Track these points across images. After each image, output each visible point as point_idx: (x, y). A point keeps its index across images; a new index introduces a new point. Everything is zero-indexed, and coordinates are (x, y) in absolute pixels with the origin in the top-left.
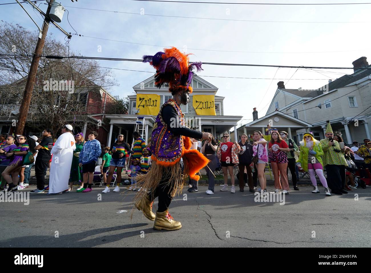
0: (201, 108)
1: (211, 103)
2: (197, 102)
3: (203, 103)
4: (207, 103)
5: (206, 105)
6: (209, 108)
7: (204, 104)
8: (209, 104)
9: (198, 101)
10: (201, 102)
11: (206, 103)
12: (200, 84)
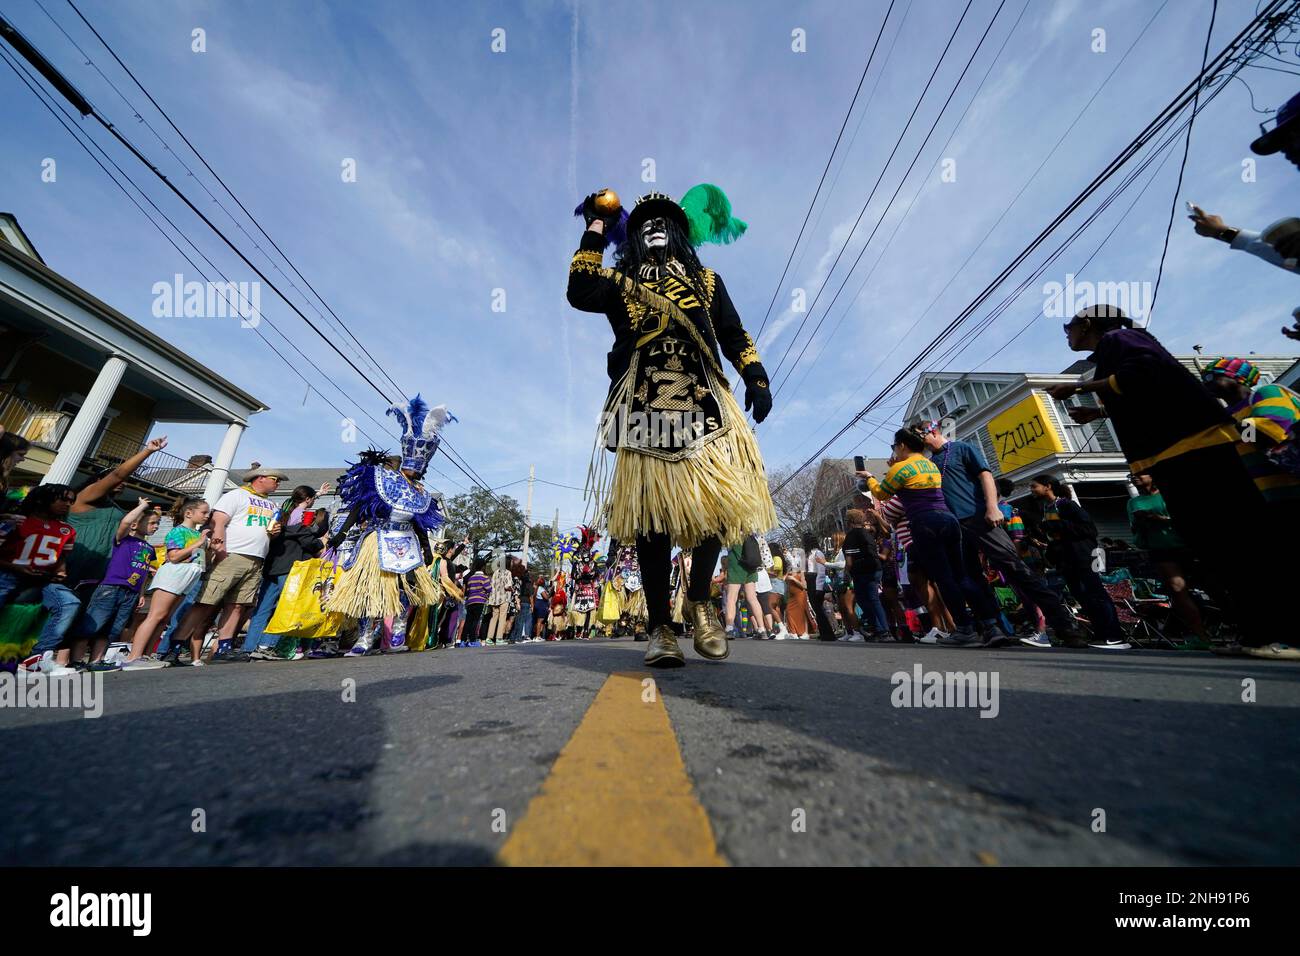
0: (1014, 451)
1: (1031, 423)
2: (998, 437)
3: (1012, 433)
4: (1021, 429)
5: (1023, 436)
6: (1033, 439)
7: (1016, 434)
8: (1028, 428)
9: (999, 433)
10: (1007, 433)
11: (1018, 429)
12: (991, 386)
